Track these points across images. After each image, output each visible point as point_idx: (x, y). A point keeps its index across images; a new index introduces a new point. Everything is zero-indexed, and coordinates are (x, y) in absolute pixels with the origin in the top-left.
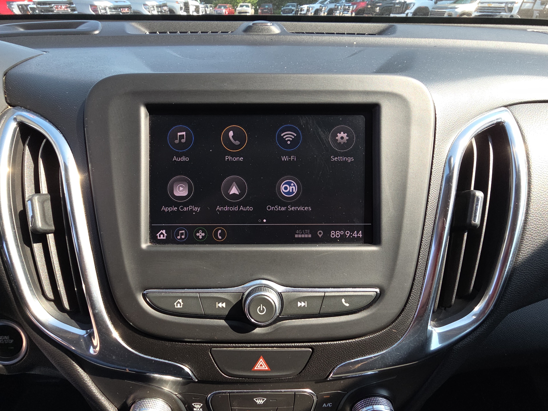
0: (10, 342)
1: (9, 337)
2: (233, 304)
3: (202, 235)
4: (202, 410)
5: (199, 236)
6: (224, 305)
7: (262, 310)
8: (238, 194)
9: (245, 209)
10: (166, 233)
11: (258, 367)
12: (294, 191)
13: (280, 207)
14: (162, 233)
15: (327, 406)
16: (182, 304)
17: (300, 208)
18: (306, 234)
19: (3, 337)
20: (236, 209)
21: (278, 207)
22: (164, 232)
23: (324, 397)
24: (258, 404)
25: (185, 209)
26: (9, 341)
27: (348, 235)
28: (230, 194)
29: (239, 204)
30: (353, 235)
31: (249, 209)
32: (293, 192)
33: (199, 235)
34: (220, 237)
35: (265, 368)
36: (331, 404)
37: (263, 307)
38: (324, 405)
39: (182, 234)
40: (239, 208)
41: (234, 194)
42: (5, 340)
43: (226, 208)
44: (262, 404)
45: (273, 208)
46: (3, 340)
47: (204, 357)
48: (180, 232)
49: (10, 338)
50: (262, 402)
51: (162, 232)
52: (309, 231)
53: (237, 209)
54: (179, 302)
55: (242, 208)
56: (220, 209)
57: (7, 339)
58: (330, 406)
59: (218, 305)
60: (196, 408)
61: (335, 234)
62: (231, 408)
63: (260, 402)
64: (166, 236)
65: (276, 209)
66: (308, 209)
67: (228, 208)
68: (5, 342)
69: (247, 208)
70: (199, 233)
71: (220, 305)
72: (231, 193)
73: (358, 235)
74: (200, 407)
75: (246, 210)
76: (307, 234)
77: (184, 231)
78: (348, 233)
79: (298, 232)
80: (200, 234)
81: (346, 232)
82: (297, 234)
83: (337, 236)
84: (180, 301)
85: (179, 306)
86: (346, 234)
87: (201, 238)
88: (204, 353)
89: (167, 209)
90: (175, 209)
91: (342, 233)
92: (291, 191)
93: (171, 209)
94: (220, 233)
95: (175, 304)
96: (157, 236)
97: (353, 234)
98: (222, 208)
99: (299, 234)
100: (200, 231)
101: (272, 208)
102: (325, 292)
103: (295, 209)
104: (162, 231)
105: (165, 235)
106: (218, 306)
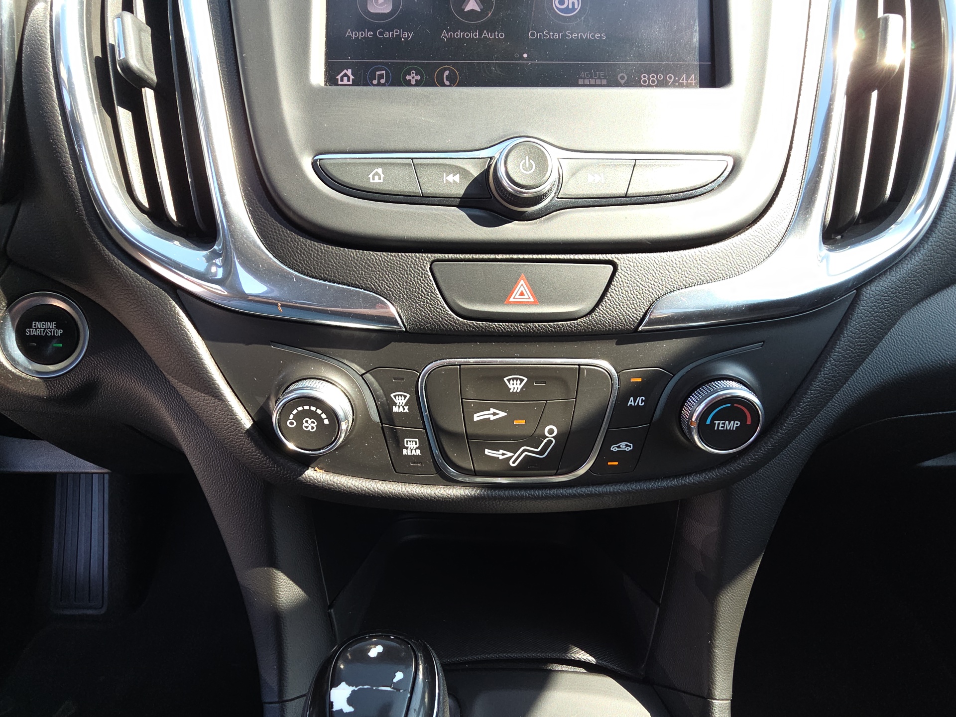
0: (57, 334)
1: (55, 324)
2: (473, 176)
3: (415, 79)
4: (408, 409)
5: (410, 80)
6: (457, 178)
7: (527, 165)
8: (480, 10)
9: (491, 36)
10: (352, 74)
11: (515, 297)
12: (576, 7)
13: (551, 34)
14: (346, 75)
15: (636, 405)
16: (382, 176)
17: (587, 35)
18: (597, 79)
19: (45, 324)
20: (476, 35)
21: (548, 33)
22: (349, 72)
23: (633, 380)
24: (511, 391)
25: (387, 35)
26: (54, 331)
27: (672, 80)
28: (465, 10)
29: (481, 28)
30: (680, 81)
31: (498, 36)
32: (574, 9)
33: (411, 78)
34: (448, 82)
35: (529, 298)
36: (644, 398)
37: (531, 161)
38: (631, 402)
39: (381, 76)
40: (480, 35)
41: (472, 10)
42: (48, 329)
43: (459, 34)
44: (518, 391)
45: (540, 35)
46: (45, 329)
47: (419, 278)
48: (378, 73)
49: (58, 327)
50: (520, 387)
51: (345, 73)
52: (602, 73)
53: (478, 37)
54: (377, 174)
55: (485, 34)
56: (448, 34)
57: (51, 328)
58: (642, 403)
59: (447, 178)
60: (398, 405)
61: (649, 79)
62: (462, 401)
63: (516, 387)
64: (353, 79)
65: (544, 36)
66: (601, 36)
67: (462, 34)
68: (47, 332)
69: (495, 34)
70: (411, 75)
71: (451, 178)
72: (468, 8)
73: (689, 81)
74: (404, 402)
75: (493, 37)
76: (599, 78)
77: (384, 72)
78: (670, 78)
79: (583, 76)
80: (413, 77)
81: (668, 75)
82: (581, 78)
83: (652, 82)
84: (380, 171)
85: (377, 180)
86: (668, 80)
87: (415, 83)
88: (419, 270)
89: (356, 34)
90: (369, 34)
91: (660, 77)
92: (570, 7)
93: (362, 34)
94: (447, 76)
95: (371, 176)
96: (338, 79)
97: (679, 79)
98: (451, 35)
99: (584, 78)
100: (413, 71)
101: (538, 34)
102: (636, 160)
103: (578, 37)
104: (345, 71)
105: (352, 77)
106: (447, 180)
